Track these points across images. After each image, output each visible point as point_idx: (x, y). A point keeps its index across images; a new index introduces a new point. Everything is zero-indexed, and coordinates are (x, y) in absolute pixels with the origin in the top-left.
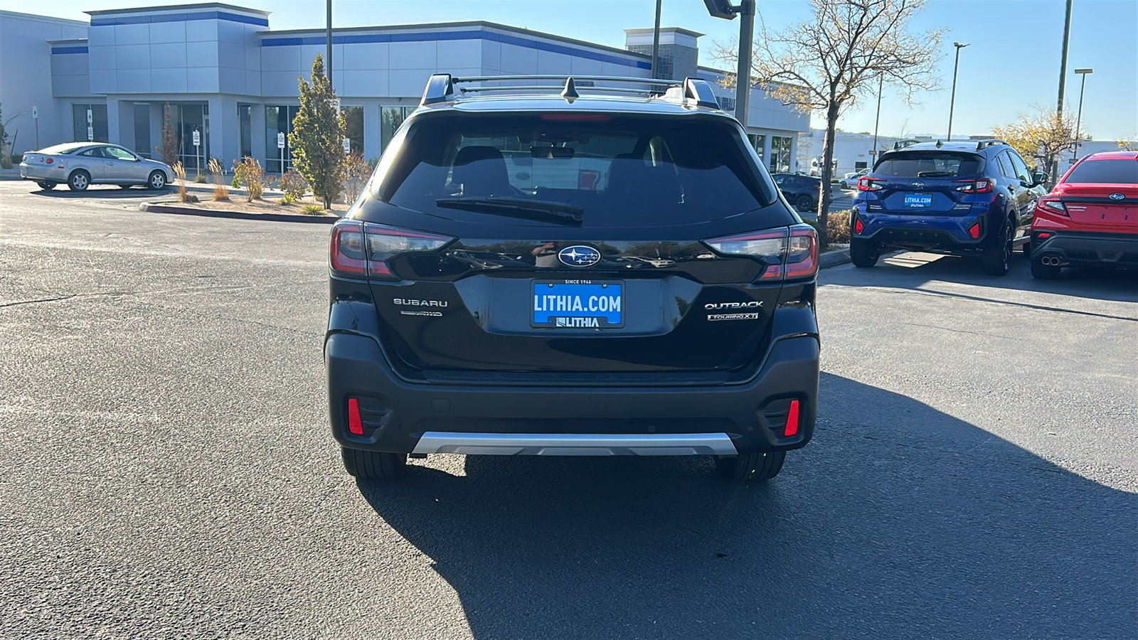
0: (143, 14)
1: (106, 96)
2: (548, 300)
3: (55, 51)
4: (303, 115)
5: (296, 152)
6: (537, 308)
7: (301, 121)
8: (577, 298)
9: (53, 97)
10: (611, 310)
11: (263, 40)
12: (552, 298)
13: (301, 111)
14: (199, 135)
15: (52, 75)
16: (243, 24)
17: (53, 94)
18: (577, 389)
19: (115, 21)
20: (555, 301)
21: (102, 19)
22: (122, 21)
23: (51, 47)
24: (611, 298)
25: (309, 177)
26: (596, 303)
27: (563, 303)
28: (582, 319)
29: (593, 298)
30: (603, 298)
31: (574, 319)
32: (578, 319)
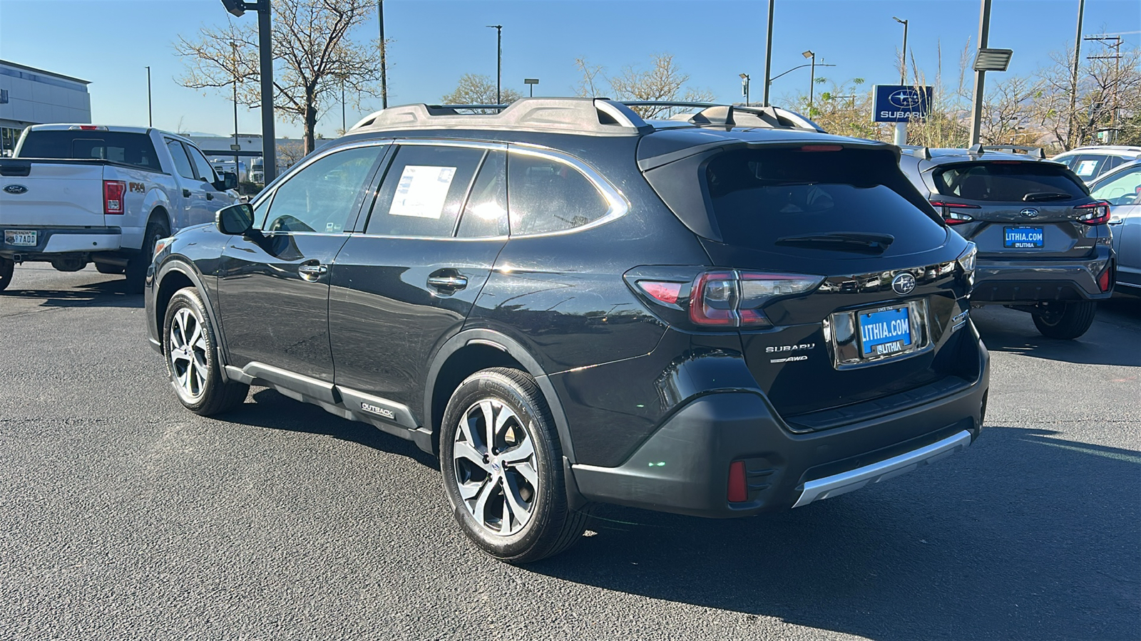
2: (868, 329)
6: (864, 340)
8: (885, 323)
12: (870, 326)
18: (926, 405)
20: (872, 328)
26: (895, 326)
27: (877, 331)
28: (891, 344)
29: (893, 322)
30: (898, 321)
31: (886, 345)
32: (888, 345)
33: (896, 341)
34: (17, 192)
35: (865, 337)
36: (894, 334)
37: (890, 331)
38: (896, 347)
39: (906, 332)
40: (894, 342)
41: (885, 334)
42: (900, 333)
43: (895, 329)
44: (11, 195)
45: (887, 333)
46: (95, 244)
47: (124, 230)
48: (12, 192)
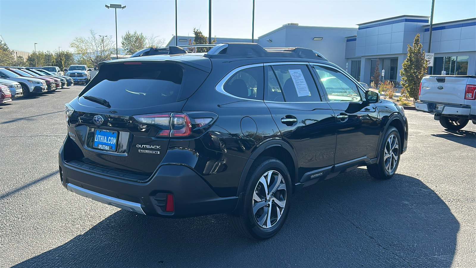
0: (377, 23)
1: (361, 57)
2: (99, 137)
3: (348, 41)
4: (407, 62)
5: (403, 78)
6: (96, 140)
7: (406, 64)
8: (106, 137)
9: (345, 58)
10: (114, 144)
11: (425, 29)
12: (100, 136)
13: (406, 60)
14: (384, 71)
15: (346, 50)
16: (416, 23)
17: (345, 57)
19: (367, 27)
20: (100, 137)
21: (363, 27)
22: (371, 26)
23: (346, 39)
24: (114, 138)
25: (407, 89)
26: (110, 140)
27: (102, 139)
28: (105, 146)
29: (110, 138)
30: (112, 138)
31: (103, 146)
32: (104, 146)
33: (108, 146)
34: (441, 89)
35: (97, 139)
36: (109, 143)
37: (107, 141)
38: (107, 148)
39: (114, 143)
40: (107, 145)
41: (105, 141)
42: (112, 143)
43: (110, 141)
44: (439, 90)
45: (106, 141)
46: (457, 112)
47: (472, 107)
48: (439, 89)
